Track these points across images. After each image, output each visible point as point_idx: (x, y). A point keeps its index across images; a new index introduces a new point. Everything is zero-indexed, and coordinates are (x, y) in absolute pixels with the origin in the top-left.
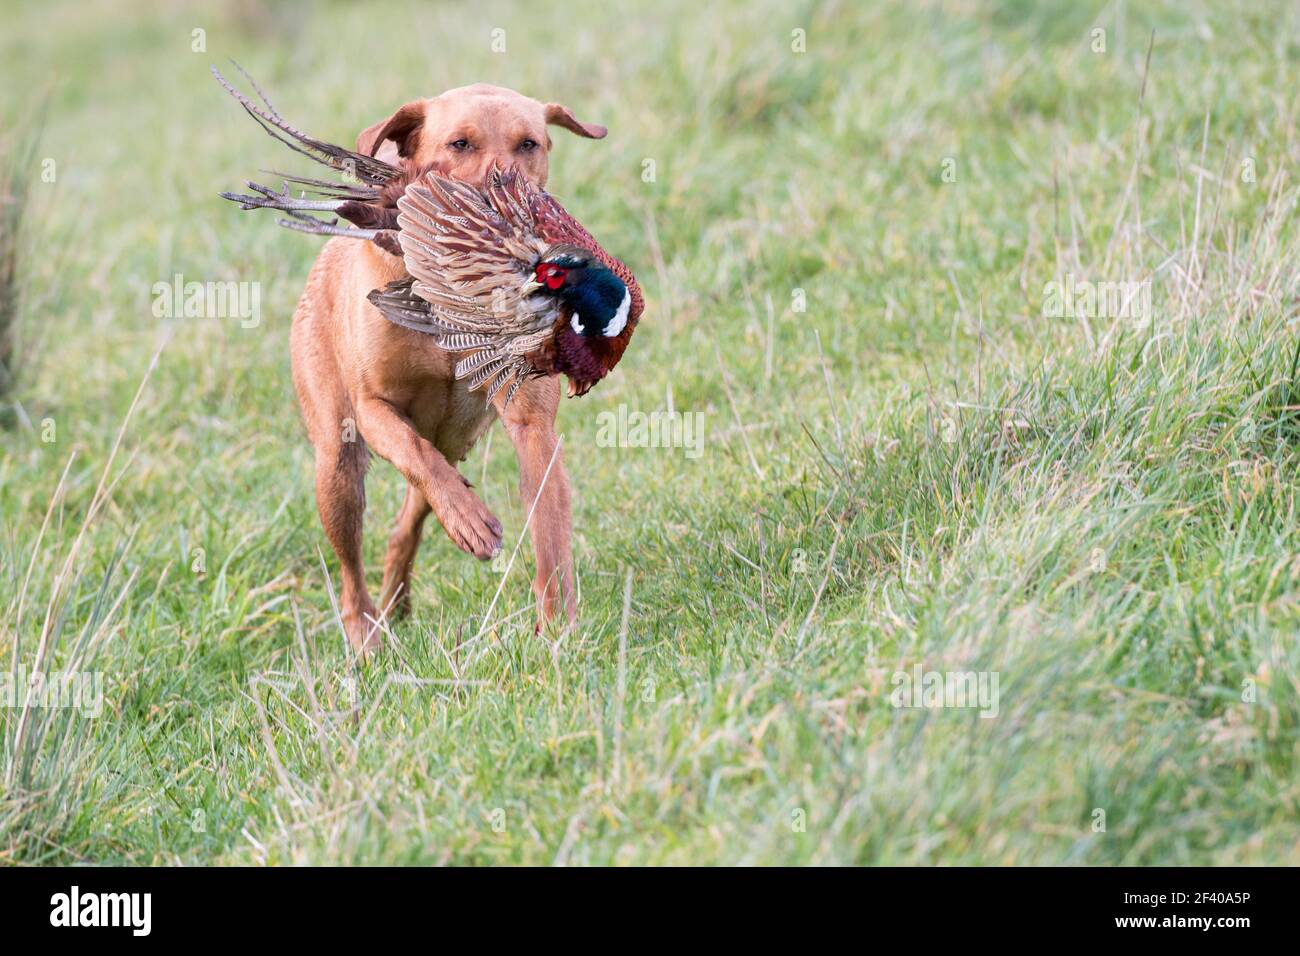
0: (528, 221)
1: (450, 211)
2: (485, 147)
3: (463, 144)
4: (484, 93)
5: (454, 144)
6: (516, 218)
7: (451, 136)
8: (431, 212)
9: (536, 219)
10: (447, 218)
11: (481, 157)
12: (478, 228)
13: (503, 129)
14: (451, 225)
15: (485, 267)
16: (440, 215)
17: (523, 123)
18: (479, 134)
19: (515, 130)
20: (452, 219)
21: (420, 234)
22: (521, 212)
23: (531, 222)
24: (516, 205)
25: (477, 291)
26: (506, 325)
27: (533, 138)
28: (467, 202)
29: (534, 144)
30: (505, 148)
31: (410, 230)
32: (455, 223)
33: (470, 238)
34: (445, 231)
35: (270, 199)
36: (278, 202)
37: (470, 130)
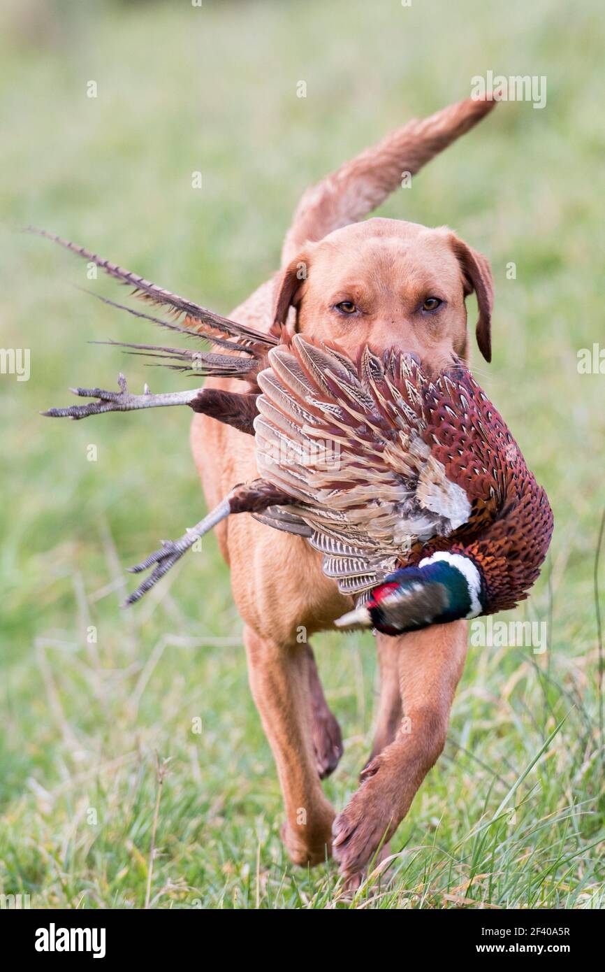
0: (416, 421)
1: (321, 396)
2: (374, 311)
3: (348, 306)
5: (339, 306)
6: (400, 419)
7: (334, 296)
8: (299, 393)
9: (429, 416)
10: (317, 404)
11: (370, 325)
12: (354, 423)
13: (397, 285)
14: (320, 414)
15: (359, 473)
16: (309, 400)
17: (424, 276)
18: (368, 295)
19: (411, 284)
20: (324, 407)
21: (282, 425)
22: (407, 410)
23: (422, 423)
24: (401, 401)
25: (346, 503)
26: (382, 545)
27: (436, 294)
28: (342, 386)
29: (440, 301)
30: (399, 310)
31: (271, 418)
32: (326, 412)
33: (342, 434)
34: (312, 422)
35: (105, 401)
36: (115, 402)
37: (357, 290)
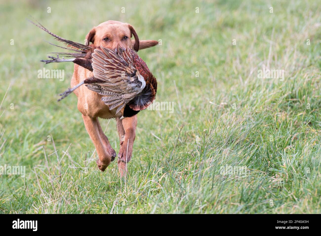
0: (131, 62)
1: (108, 58)
2: (113, 40)
3: (107, 39)
4: (111, 23)
5: (105, 39)
6: (128, 61)
7: (103, 37)
8: (103, 58)
9: (134, 61)
10: (107, 60)
11: (112, 43)
12: (117, 63)
13: (118, 34)
14: (108, 62)
15: (118, 74)
16: (105, 59)
17: (123, 32)
18: (111, 36)
19: (121, 34)
20: (109, 60)
21: (99, 64)
22: (130, 59)
23: (132, 62)
24: (128, 57)
25: (116, 81)
26: (123, 91)
27: (126, 36)
28: (113, 55)
29: (127, 37)
30: (119, 39)
31: (96, 63)
32: (110, 61)
33: (114, 66)
34: (107, 63)
35: (54, 60)
36: (56, 60)
37: (109, 35)
